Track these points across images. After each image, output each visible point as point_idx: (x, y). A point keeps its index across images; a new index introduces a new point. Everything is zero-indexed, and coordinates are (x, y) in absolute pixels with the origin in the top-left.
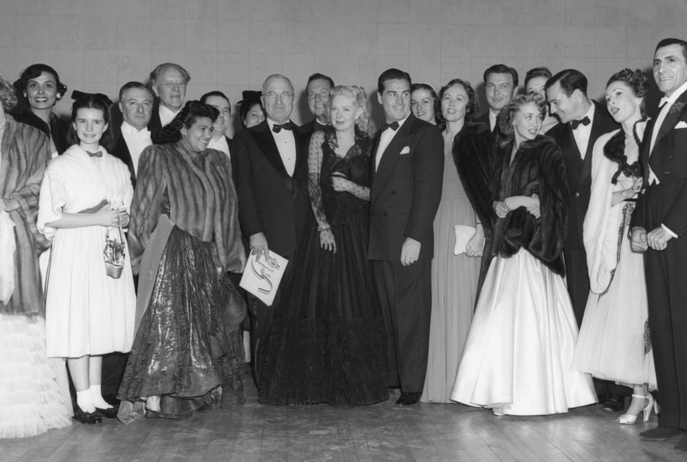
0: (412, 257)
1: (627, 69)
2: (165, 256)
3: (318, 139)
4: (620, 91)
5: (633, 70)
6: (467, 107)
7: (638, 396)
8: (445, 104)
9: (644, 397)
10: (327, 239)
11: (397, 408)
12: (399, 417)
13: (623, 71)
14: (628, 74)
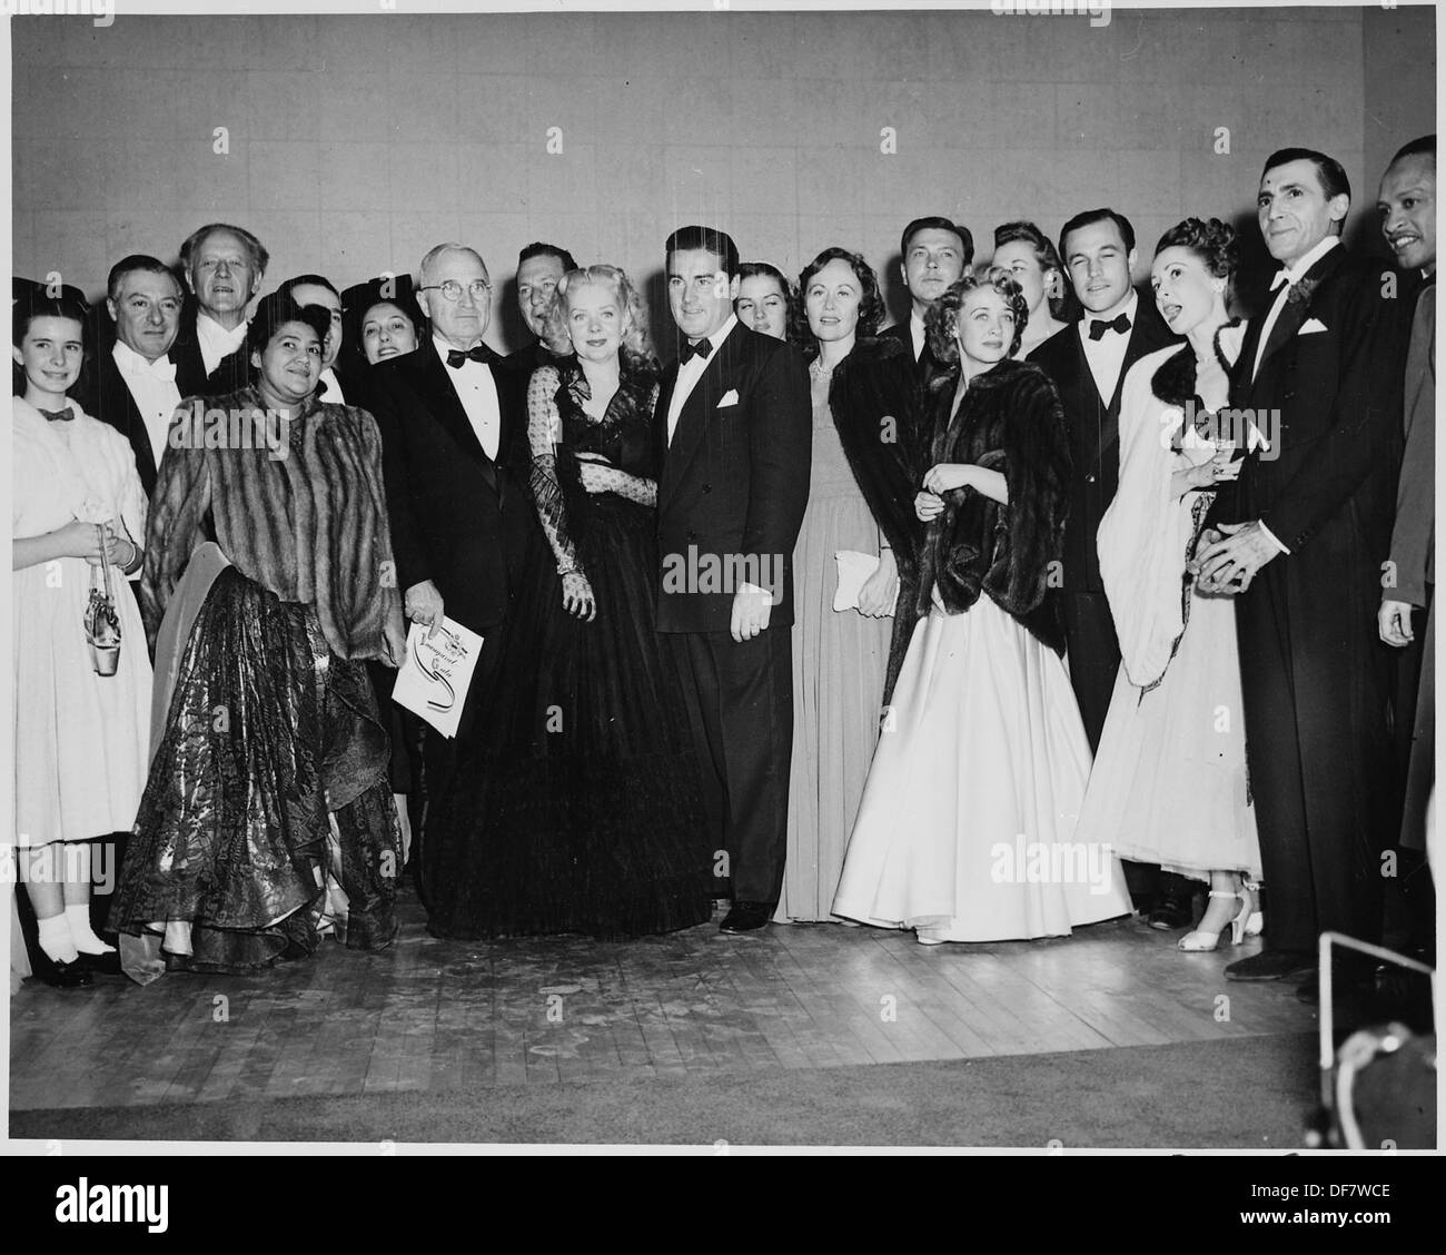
0: (757, 621)
1: (1191, 220)
2: (198, 630)
3: (545, 384)
4: (1177, 267)
5: (1205, 219)
6: (860, 308)
7: (1221, 894)
8: (815, 306)
9: (1234, 896)
10: (577, 590)
11: (724, 938)
12: (726, 955)
13: (1183, 224)
14: (1193, 230)
